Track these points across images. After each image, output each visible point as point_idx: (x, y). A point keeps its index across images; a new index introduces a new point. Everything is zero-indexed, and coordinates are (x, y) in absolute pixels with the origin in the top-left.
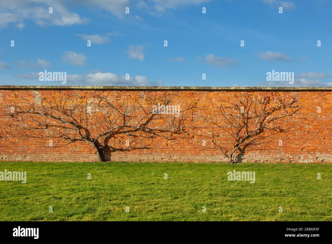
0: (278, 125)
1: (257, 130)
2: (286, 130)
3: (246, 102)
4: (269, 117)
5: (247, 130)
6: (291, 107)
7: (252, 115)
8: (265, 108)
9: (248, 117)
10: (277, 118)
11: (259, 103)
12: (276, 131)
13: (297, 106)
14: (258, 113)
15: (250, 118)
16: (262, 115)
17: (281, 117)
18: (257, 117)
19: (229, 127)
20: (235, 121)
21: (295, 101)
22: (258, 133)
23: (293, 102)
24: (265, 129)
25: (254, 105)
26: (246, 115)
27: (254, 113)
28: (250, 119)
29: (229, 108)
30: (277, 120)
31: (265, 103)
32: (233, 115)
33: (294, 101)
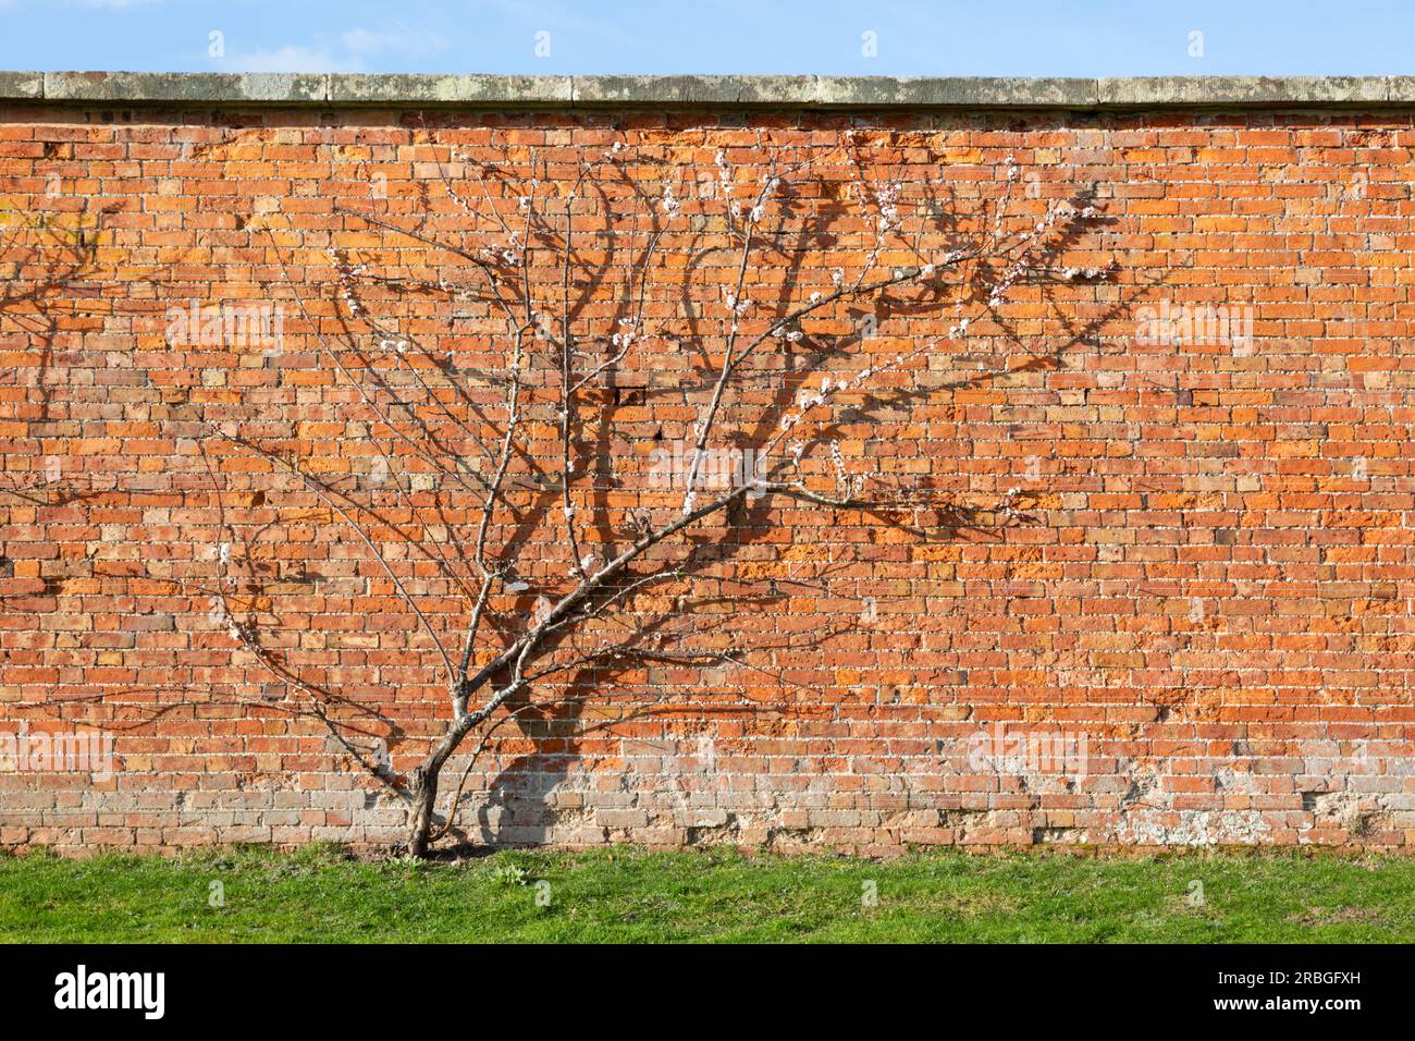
0: (922, 466)
1: (706, 512)
2: (997, 509)
3: (601, 235)
4: (826, 384)
5: (601, 519)
6: (1048, 281)
7: (659, 367)
8: (787, 288)
9: (610, 381)
10: (906, 396)
11: (722, 242)
12: (892, 520)
13: (1112, 275)
14: (713, 344)
15: (639, 395)
16: (759, 361)
17: (950, 387)
18: (702, 388)
19: (421, 482)
20: (486, 430)
21: (1093, 222)
22: (716, 541)
23: (1077, 228)
24: (789, 501)
25: (677, 265)
26: (592, 366)
27: (673, 346)
28: (632, 401)
29: (424, 289)
30: (903, 415)
31: (790, 242)
32: (461, 364)
33: (1078, 218)
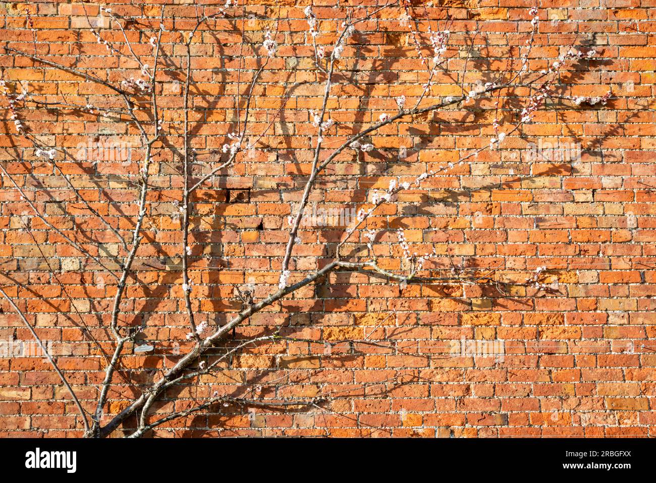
0: (468, 250)
1: (298, 287)
2: (528, 284)
3: (216, 72)
4: (392, 184)
5: (214, 293)
6: (561, 107)
7: (261, 173)
8: (361, 112)
9: (222, 184)
10: (454, 195)
11: (310, 77)
12: (445, 292)
13: (610, 103)
14: (303, 155)
15: (245, 195)
16: (340, 169)
17: (488, 188)
18: (294, 190)
19: (69, 264)
20: (123, 222)
21: (594, 63)
22: (306, 310)
23: (583, 67)
24: (363, 278)
25: (275, 95)
26: (208, 171)
27: (272, 157)
28: (239, 199)
29: (77, 112)
30: (452, 210)
31: (363, 77)
32: (104, 171)
33: (582, 60)
